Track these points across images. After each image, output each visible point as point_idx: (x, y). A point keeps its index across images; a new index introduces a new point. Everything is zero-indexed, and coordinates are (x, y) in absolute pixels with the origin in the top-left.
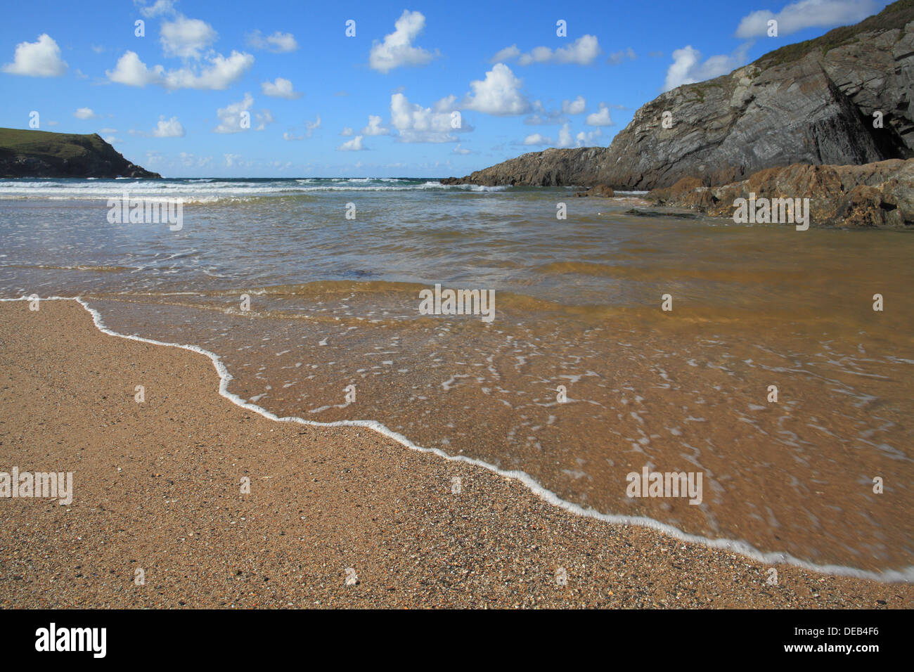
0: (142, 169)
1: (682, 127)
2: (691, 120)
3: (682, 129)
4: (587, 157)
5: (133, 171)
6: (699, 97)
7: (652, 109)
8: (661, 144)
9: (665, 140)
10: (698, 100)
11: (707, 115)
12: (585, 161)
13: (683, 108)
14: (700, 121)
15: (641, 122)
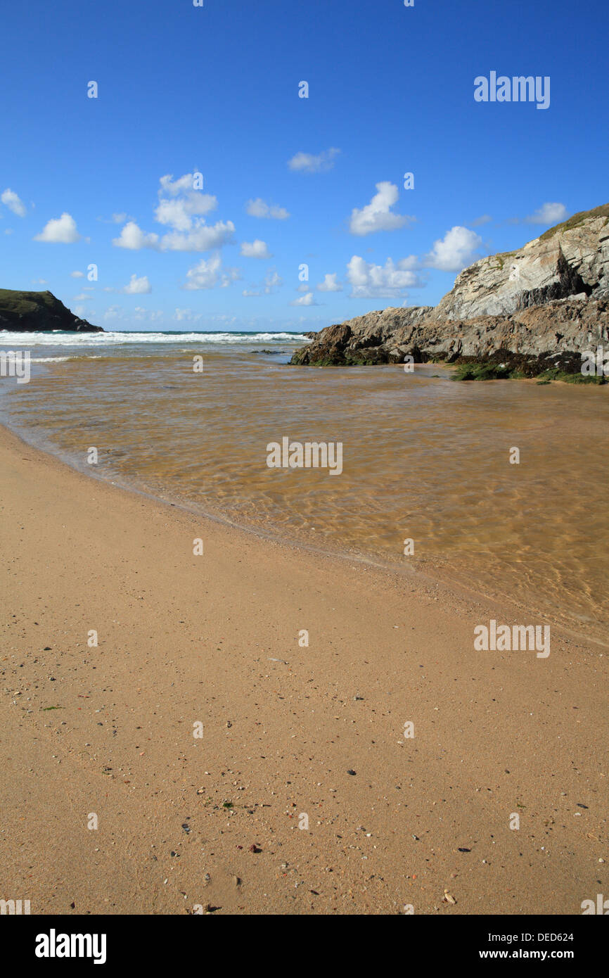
0: (87, 323)
1: (482, 290)
2: (489, 285)
3: (482, 293)
4: (416, 315)
5: (79, 325)
6: (500, 265)
7: (467, 275)
8: (465, 305)
9: (468, 301)
10: (498, 268)
11: (501, 280)
12: (414, 318)
13: (486, 274)
14: (495, 285)
15: (460, 286)
